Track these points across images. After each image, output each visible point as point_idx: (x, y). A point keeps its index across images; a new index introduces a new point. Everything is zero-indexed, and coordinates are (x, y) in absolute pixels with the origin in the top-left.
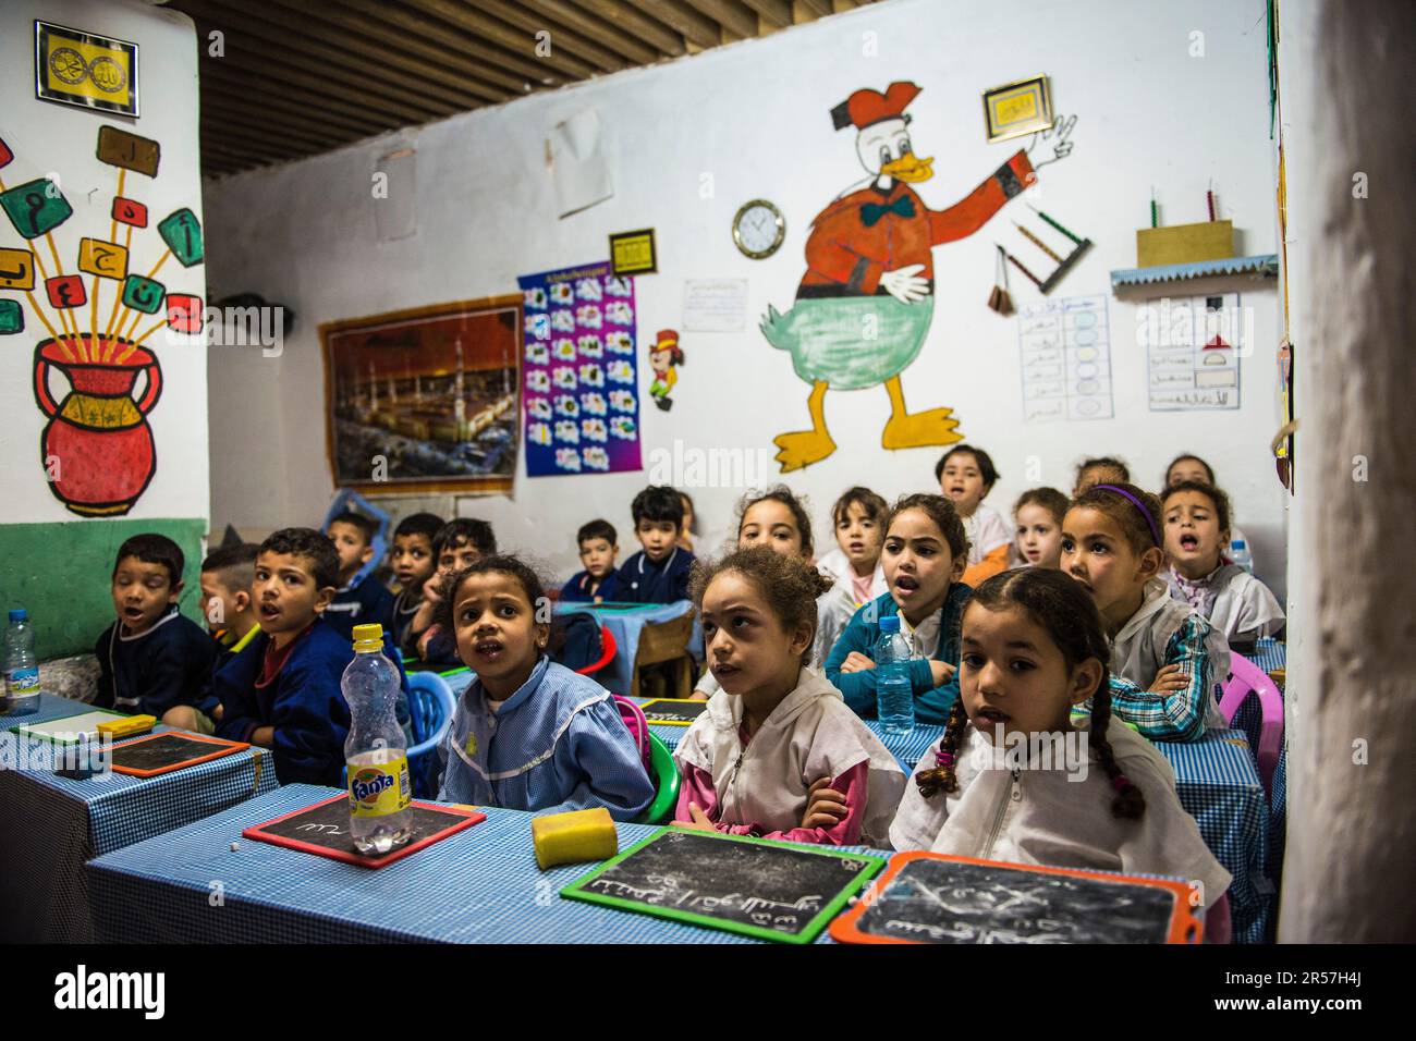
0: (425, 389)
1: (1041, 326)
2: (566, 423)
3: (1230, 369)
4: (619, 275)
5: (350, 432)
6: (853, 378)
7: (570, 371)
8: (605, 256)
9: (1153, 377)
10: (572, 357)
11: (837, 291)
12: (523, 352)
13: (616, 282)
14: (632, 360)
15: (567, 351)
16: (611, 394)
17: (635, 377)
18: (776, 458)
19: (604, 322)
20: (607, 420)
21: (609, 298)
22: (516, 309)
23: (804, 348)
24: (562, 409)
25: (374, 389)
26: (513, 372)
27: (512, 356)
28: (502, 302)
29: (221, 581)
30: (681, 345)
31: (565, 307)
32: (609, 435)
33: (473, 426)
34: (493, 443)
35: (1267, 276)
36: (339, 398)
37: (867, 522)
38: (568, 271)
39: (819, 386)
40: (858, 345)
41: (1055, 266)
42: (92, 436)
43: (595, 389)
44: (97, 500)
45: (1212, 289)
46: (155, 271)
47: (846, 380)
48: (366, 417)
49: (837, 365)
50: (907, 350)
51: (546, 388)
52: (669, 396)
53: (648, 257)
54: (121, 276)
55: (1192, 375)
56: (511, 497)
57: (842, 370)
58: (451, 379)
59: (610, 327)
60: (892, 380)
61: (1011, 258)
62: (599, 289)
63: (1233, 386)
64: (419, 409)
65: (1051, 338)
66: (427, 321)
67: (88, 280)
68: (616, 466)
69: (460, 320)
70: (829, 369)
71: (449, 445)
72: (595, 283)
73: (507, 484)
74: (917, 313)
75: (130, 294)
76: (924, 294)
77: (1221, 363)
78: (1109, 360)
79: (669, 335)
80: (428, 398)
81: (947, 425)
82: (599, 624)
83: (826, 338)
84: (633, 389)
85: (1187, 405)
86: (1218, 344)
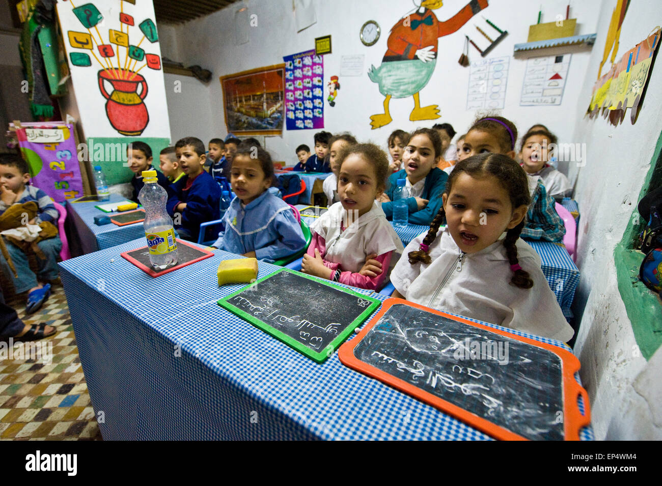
0: (254, 99)
1: (479, 71)
2: (299, 111)
3: (559, 88)
4: (318, 55)
5: (231, 114)
6: (401, 93)
7: (301, 92)
8: (313, 47)
9: (524, 92)
10: (301, 87)
11: (399, 58)
12: (285, 85)
13: (317, 58)
14: (322, 88)
15: (299, 85)
16: (314, 100)
17: (323, 94)
18: (370, 124)
19: (313, 73)
20: (313, 110)
21: (314, 64)
22: (283, 69)
23: (384, 82)
24: (298, 106)
25: (238, 100)
26: (282, 92)
27: (281, 87)
28: (278, 67)
29: (168, 158)
30: (339, 82)
31: (299, 68)
32: (313, 115)
33: (269, 112)
34: (276, 118)
35: (589, 44)
36: (227, 103)
37: (401, 145)
38: (300, 54)
39: (388, 97)
40: (405, 80)
41: (489, 44)
42: (124, 107)
43: (309, 99)
44: (129, 130)
45: (558, 52)
46: (140, 44)
47: (398, 94)
48: (236, 109)
49: (395, 88)
50: (423, 82)
51: (292, 98)
52: (334, 101)
53: (328, 47)
54: (127, 45)
55: (541, 90)
56: (281, 137)
57: (397, 91)
58: (262, 96)
59: (314, 75)
60: (416, 94)
61: (471, 42)
62: (311, 61)
63: (559, 95)
64: (252, 106)
65: (482, 76)
66: (254, 74)
67: (114, 47)
68: (315, 127)
69: (264, 74)
70: (392, 90)
71: (262, 119)
72: (309, 58)
73: (280, 132)
74: (429, 67)
75: (131, 53)
76: (433, 59)
77: (556, 86)
78: (506, 85)
79: (335, 78)
80: (255, 103)
81: (435, 111)
82: (301, 179)
83: (393, 78)
84: (322, 98)
85: (537, 104)
86: (557, 77)
